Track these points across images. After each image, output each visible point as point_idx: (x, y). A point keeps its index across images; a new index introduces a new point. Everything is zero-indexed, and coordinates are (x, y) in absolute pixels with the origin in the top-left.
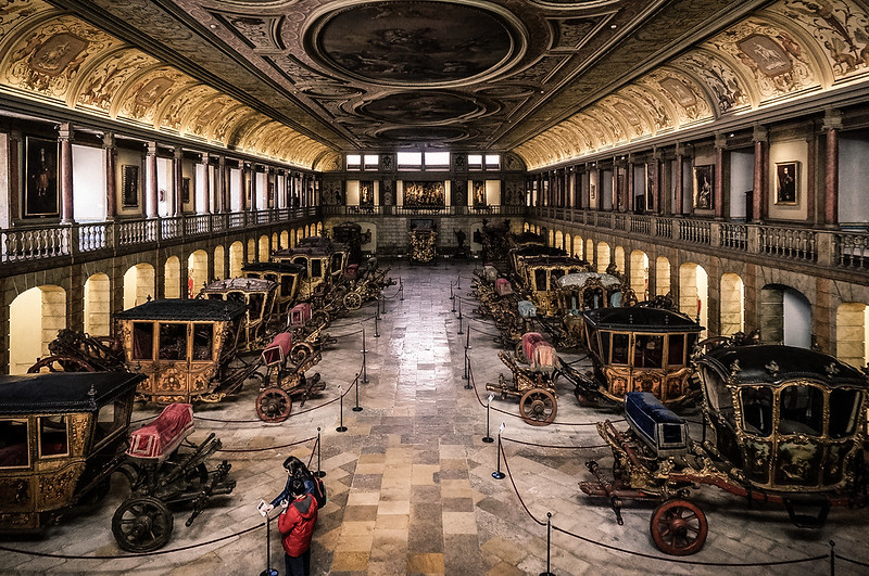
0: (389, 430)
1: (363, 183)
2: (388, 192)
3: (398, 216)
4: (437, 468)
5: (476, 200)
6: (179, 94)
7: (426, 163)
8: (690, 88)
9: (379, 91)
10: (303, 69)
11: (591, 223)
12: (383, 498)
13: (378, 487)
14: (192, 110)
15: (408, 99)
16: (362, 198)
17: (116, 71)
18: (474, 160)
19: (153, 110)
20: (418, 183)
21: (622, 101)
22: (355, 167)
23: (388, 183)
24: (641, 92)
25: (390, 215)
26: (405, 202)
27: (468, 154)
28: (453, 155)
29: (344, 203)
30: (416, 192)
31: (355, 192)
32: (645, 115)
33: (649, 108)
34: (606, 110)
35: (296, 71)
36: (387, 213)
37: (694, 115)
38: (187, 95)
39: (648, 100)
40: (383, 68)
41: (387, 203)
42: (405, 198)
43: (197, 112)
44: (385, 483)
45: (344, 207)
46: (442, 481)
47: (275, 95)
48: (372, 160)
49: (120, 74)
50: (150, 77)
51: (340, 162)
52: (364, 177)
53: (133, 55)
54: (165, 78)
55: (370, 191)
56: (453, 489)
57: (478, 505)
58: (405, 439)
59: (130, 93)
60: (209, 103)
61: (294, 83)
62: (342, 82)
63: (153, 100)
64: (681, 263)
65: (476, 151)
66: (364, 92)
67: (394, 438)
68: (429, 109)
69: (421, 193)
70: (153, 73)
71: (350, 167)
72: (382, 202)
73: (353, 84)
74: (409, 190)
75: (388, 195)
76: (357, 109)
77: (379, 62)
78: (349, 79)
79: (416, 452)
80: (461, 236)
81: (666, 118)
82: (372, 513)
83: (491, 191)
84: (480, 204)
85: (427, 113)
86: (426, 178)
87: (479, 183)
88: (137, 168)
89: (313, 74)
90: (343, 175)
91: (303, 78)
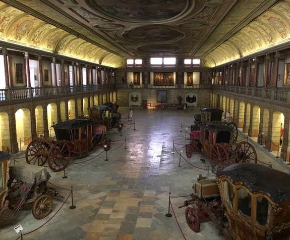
0: (125, 183)
1: (135, 73)
2: (146, 78)
3: (151, 89)
4: (141, 200)
5: (188, 81)
6: (37, 29)
7: (164, 64)
8: (282, 23)
9: (131, 26)
10: (90, 15)
11: (237, 92)
12: (114, 211)
13: (113, 206)
14: (45, 36)
15: (146, 30)
16: (134, 80)
17: (5, 18)
18: (187, 62)
19: (26, 37)
20: (161, 73)
21: (252, 30)
22: (131, 65)
23: (146, 73)
24: (260, 25)
25: (147, 88)
26: (154, 82)
27: (185, 59)
28: (177, 59)
29: (126, 83)
30: (160, 77)
31: (131, 77)
32: (263, 37)
33: (264, 33)
34: (245, 35)
35: (87, 16)
36: (145, 87)
37: (284, 37)
38: (41, 29)
39: (264, 29)
40: (128, 14)
41: (146, 82)
42: (154, 80)
43: (47, 38)
44: (116, 205)
45: (125, 85)
46: (142, 205)
47: (82, 29)
48: (139, 62)
49: (7, 19)
50: (21, 20)
51: (124, 63)
52: (135, 70)
53: (11, 9)
54: (28, 20)
55: (138, 77)
56: (146, 209)
57: (155, 216)
58: (130, 188)
59: (13, 29)
60: (53, 33)
61: (89, 22)
62: (111, 21)
63: (25, 32)
64: (274, 111)
65: (188, 57)
66: (124, 26)
67: (126, 187)
68: (158, 35)
69: (162, 78)
70: (22, 18)
71: (129, 65)
72: (143, 83)
73: (117, 22)
74: (156, 77)
75: (146, 79)
76: (123, 35)
77: (125, 10)
78: (113, 20)
79: (134, 193)
80: (180, 99)
81: (272, 39)
82: (107, 217)
83: (195, 77)
84: (190, 83)
85: (158, 37)
86: (164, 71)
87: (190, 74)
88: (22, 65)
89: (96, 17)
90: (126, 69)
91: (92, 19)
